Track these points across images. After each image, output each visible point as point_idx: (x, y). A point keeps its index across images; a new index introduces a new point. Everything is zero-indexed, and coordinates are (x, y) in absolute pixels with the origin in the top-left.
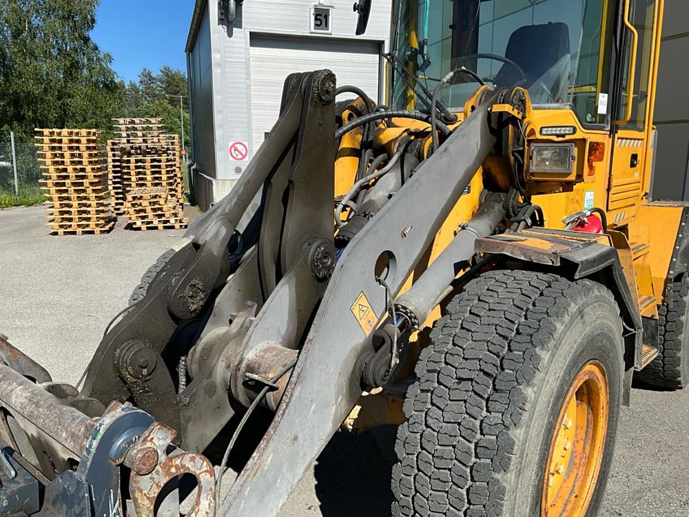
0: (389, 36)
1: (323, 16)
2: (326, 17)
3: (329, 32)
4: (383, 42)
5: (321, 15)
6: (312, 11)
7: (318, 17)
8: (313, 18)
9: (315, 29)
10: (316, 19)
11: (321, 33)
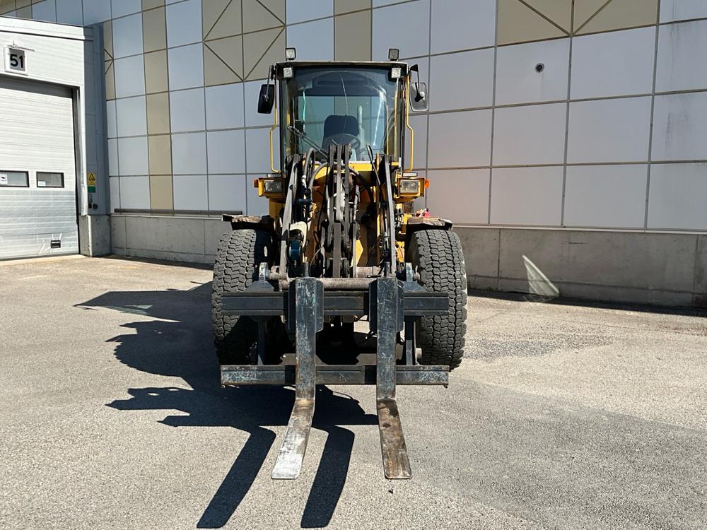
0: (83, 83)
1: (19, 56)
2: (22, 58)
3: (25, 72)
4: (78, 88)
5: (16, 56)
6: (7, 51)
7: (13, 57)
8: (8, 57)
9: (11, 68)
10: (11, 59)
11: (16, 73)
